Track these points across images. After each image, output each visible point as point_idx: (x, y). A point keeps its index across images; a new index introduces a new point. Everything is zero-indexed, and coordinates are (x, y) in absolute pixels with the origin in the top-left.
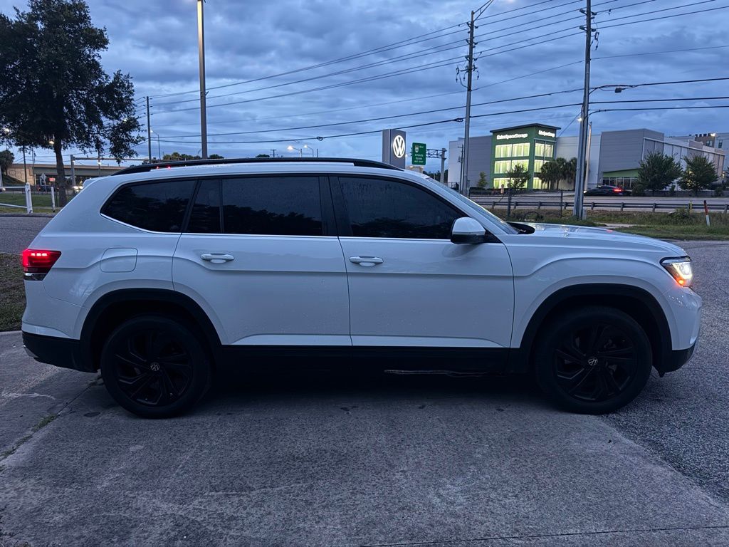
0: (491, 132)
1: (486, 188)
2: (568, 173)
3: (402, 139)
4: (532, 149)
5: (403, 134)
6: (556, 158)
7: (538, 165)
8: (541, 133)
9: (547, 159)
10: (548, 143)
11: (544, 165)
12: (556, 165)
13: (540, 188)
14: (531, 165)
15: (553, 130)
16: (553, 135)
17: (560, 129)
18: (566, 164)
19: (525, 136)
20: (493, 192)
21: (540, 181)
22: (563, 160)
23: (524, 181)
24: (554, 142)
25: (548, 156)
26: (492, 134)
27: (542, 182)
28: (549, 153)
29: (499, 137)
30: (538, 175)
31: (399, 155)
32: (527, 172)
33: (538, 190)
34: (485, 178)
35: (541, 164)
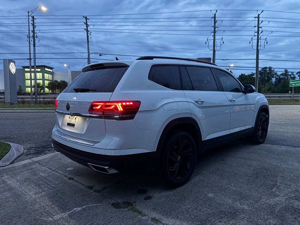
0: (22, 67)
1: (22, 92)
2: (60, 86)
3: (14, 64)
4: (43, 76)
5: (14, 62)
6: (54, 80)
7: (47, 83)
8: (46, 69)
9: (50, 80)
10: (50, 74)
11: (49, 83)
12: (54, 83)
13: (48, 92)
14: (44, 82)
15: (51, 68)
16: (51, 71)
17: (54, 68)
18: (58, 83)
19: (39, 70)
20: (27, 94)
21: (48, 90)
22: (57, 81)
23: (41, 90)
24: (52, 74)
25: (50, 79)
26: (22, 68)
27: (49, 90)
28: (50, 78)
29: (26, 70)
30: (47, 87)
31: (13, 72)
32: (42, 86)
33: (47, 93)
34: (22, 88)
35: (48, 83)
